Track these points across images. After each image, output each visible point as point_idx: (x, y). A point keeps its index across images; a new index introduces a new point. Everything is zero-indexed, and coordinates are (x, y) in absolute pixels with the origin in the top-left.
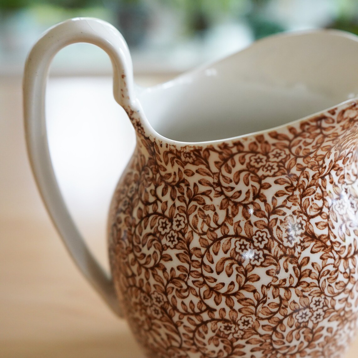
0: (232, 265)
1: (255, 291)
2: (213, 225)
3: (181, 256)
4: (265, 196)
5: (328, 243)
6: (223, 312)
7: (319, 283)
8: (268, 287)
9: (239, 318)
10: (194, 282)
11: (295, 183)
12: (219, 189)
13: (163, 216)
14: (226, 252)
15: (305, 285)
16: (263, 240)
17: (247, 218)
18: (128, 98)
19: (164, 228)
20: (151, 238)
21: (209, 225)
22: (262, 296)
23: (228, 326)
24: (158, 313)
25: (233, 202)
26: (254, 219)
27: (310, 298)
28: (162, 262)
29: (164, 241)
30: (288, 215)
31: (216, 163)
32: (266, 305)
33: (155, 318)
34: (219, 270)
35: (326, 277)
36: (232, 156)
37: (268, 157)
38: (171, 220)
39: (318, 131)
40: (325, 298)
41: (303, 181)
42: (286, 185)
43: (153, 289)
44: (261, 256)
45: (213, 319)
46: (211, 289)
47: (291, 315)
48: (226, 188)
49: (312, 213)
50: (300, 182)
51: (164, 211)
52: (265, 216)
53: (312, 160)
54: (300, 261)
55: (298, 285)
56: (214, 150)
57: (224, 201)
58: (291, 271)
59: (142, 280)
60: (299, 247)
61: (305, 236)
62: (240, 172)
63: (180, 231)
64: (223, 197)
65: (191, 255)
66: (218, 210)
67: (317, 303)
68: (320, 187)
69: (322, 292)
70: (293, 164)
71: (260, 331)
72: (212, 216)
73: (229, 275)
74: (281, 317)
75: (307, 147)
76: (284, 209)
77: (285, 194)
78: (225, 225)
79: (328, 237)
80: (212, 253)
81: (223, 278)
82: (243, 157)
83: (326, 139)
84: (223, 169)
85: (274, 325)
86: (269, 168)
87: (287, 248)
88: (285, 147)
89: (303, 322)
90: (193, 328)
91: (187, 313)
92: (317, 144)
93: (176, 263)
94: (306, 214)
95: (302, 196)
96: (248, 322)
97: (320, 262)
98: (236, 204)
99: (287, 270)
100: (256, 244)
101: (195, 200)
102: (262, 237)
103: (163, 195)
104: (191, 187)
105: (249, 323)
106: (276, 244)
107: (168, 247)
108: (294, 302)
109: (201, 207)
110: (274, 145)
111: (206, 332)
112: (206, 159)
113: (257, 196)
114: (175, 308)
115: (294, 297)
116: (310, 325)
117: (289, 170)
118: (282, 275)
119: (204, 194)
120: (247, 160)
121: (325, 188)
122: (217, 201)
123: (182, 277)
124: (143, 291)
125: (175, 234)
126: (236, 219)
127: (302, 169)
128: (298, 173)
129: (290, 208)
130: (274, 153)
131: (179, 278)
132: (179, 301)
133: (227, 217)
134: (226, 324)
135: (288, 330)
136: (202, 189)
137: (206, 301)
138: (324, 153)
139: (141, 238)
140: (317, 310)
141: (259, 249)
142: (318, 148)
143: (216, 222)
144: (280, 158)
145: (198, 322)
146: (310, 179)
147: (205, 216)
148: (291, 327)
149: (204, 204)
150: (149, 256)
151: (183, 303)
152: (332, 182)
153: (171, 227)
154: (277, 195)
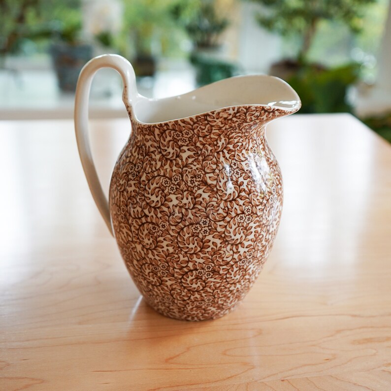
0: (159, 191)
1: (169, 208)
2: (154, 169)
3: (136, 185)
4: (182, 157)
5: (215, 189)
6: (152, 218)
7: (206, 210)
8: (176, 206)
9: (160, 223)
10: (140, 199)
11: (199, 152)
12: (159, 150)
13: (132, 163)
14: (157, 184)
15: (197, 210)
16: (177, 180)
17: (171, 167)
18: (127, 99)
19: (131, 169)
20: (125, 175)
21: (152, 169)
22: (172, 211)
23: (154, 227)
24: (122, 219)
25: (166, 158)
26: (174, 168)
27: (200, 218)
28: (127, 188)
29: (130, 177)
30: (193, 169)
31: (158, 135)
32: (174, 217)
33: (122, 222)
34: (152, 193)
35: (211, 208)
36: (165, 131)
37: (183, 134)
38: (135, 166)
39: (206, 122)
40: (210, 221)
41: (205, 152)
42: (194, 152)
43: (122, 204)
44: (175, 188)
45: (147, 222)
46: (147, 204)
47: (188, 226)
48: (163, 150)
49: (208, 171)
50: (203, 152)
51: (133, 161)
52: (181, 168)
53: (208, 140)
54: (195, 195)
55: (193, 209)
56: (157, 127)
57: (161, 157)
58: (190, 200)
59: (118, 199)
60: (197, 188)
61: (201, 182)
62: (170, 141)
63: (138, 171)
64: (161, 155)
65: (140, 184)
66: (157, 162)
67: (205, 223)
68: (216, 158)
69: (207, 217)
70: (197, 140)
71: (171, 232)
72: (154, 165)
73: (157, 197)
74: (183, 226)
75: (203, 131)
76: (192, 166)
77: (193, 157)
78: (160, 170)
79: (216, 186)
80: (150, 184)
81: (153, 198)
82: (170, 132)
83: (213, 128)
84: (161, 138)
85: (178, 231)
86: (184, 141)
87: (189, 186)
88: (190, 129)
89: (196, 232)
90: (138, 227)
91: (136, 218)
92: (208, 130)
93: (133, 188)
94: (204, 171)
95: (203, 160)
96: (164, 225)
97: (208, 199)
98: (167, 159)
99: (187, 199)
100: (173, 182)
101: (148, 155)
102: (177, 179)
103: (135, 152)
104: (147, 148)
105: (165, 227)
106: (184, 183)
107: (131, 179)
108: (190, 218)
109: (150, 159)
110: (184, 127)
111: (144, 230)
112: (153, 132)
113: (178, 156)
114: (130, 215)
115: (190, 215)
116: (201, 236)
117: (195, 144)
118: (185, 201)
119: (152, 152)
120: (172, 135)
121: (219, 159)
122: (158, 157)
123: (135, 196)
124: (117, 206)
125: (135, 173)
126: (165, 167)
127: (204, 145)
128: (201, 147)
129: (195, 166)
130: (185, 132)
131: (133, 197)
132: (132, 210)
133: (161, 166)
134: (153, 226)
135: (187, 236)
136: (152, 149)
137: (144, 210)
138: (216, 137)
139: (121, 175)
140: (204, 227)
141: (174, 185)
142: (210, 133)
143: (155, 168)
144: (189, 136)
145: (140, 224)
146: (209, 151)
147: (151, 164)
148: (188, 234)
149: (151, 158)
150: (122, 185)
151: (134, 211)
152: (224, 157)
153: (134, 169)
154: (189, 157)
